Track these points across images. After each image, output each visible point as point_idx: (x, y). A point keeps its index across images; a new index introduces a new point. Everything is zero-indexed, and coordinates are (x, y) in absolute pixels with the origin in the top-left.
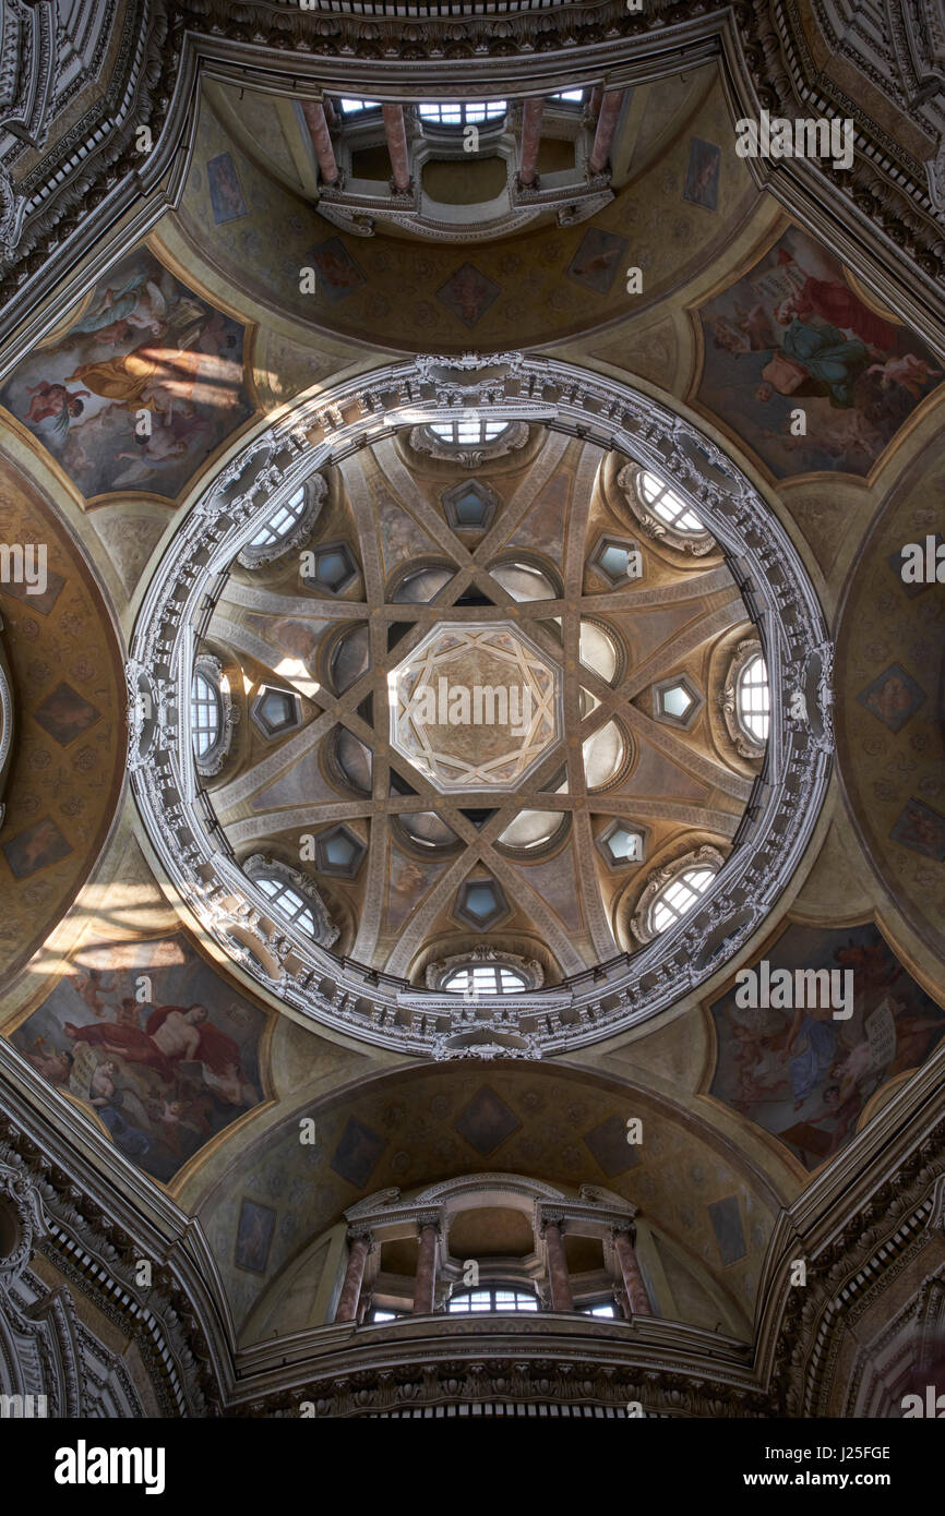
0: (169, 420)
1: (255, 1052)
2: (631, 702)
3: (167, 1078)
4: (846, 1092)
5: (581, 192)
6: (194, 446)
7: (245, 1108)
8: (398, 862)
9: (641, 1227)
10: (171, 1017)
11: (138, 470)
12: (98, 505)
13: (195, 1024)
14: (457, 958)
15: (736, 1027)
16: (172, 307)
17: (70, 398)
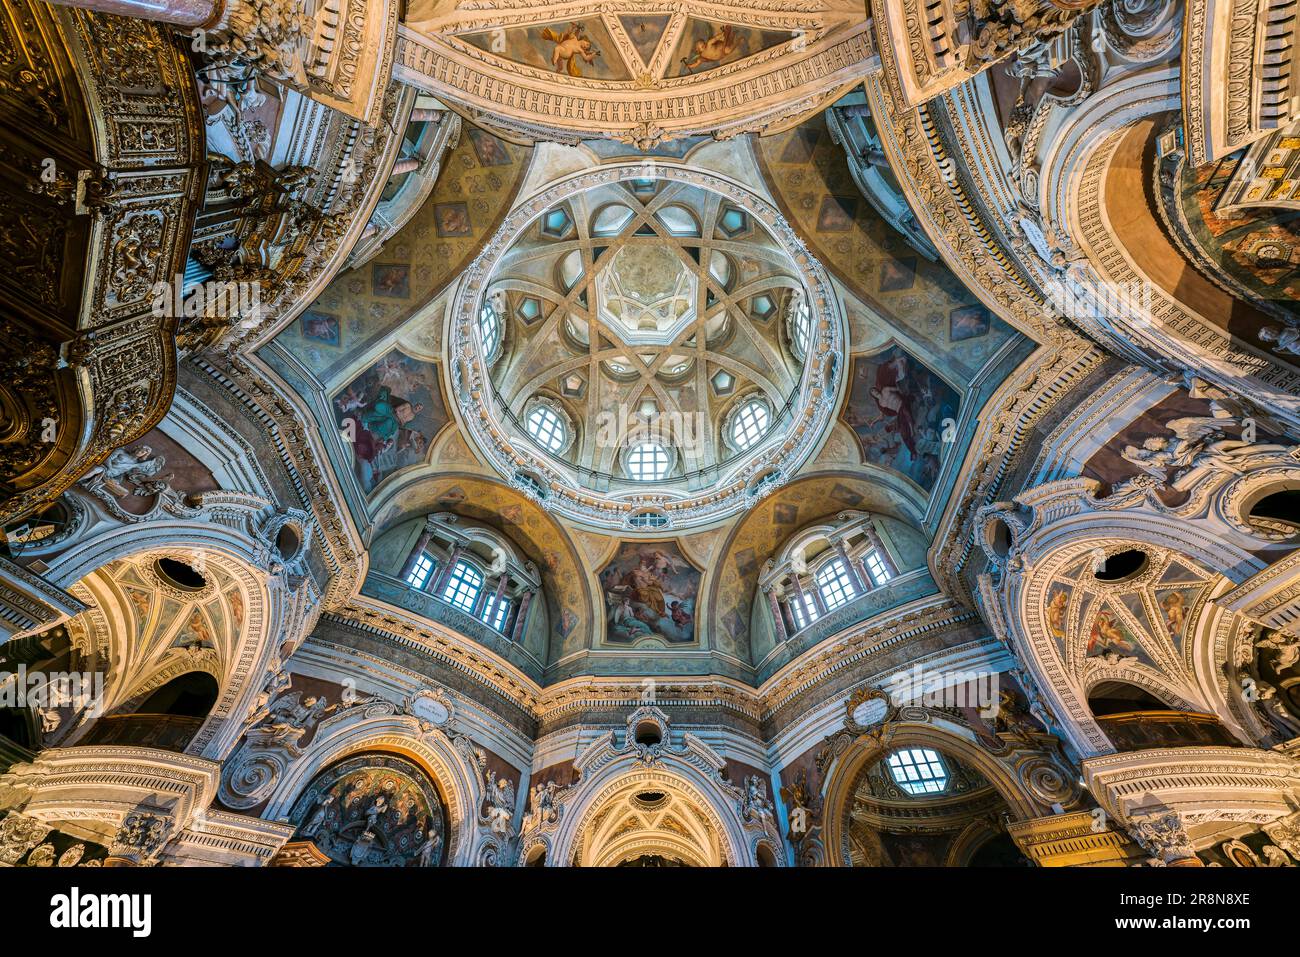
1: (874, 357)
3: (912, 399)
5: (441, 528)
6: (652, 551)
7: (905, 353)
10: (884, 405)
11: (677, 562)
12: (699, 567)
13: (880, 392)
16: (616, 606)
17: (674, 610)
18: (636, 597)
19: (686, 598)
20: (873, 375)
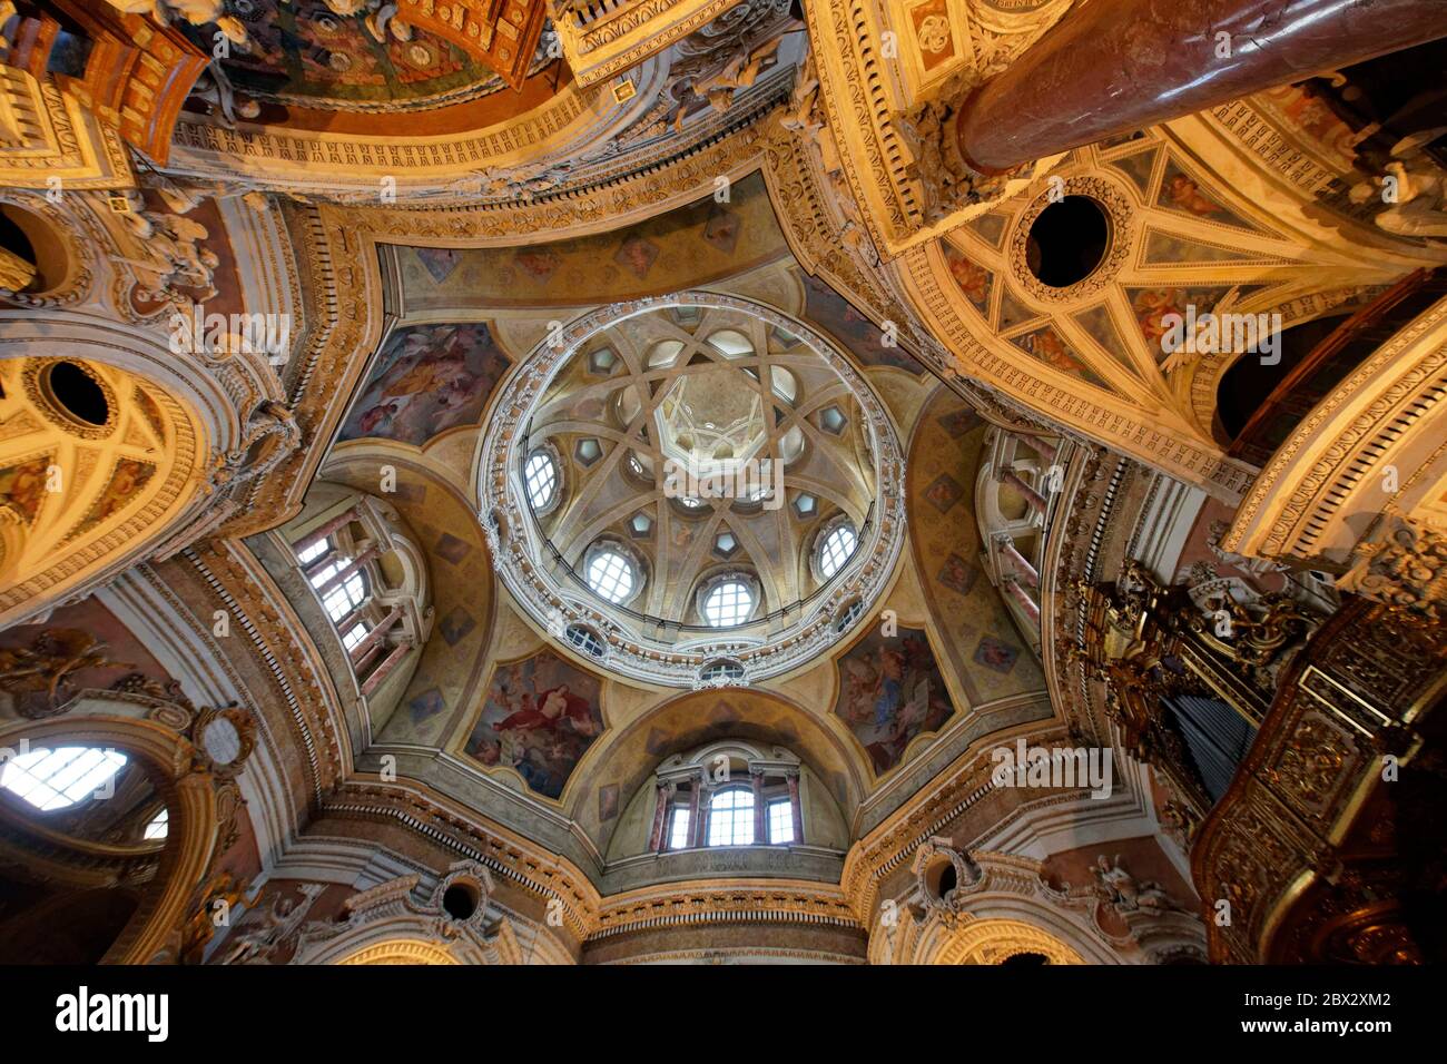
0: (457, 385)
1: (597, 702)
2: (806, 418)
3: (553, 731)
4: (901, 730)
7: (596, 737)
8: (676, 526)
9: (803, 772)
10: (550, 696)
11: (448, 417)
12: (430, 445)
13: (563, 696)
14: (714, 579)
15: (851, 674)
17: (385, 408)
18: (427, 360)
19: (397, 426)
20: (581, 693)
